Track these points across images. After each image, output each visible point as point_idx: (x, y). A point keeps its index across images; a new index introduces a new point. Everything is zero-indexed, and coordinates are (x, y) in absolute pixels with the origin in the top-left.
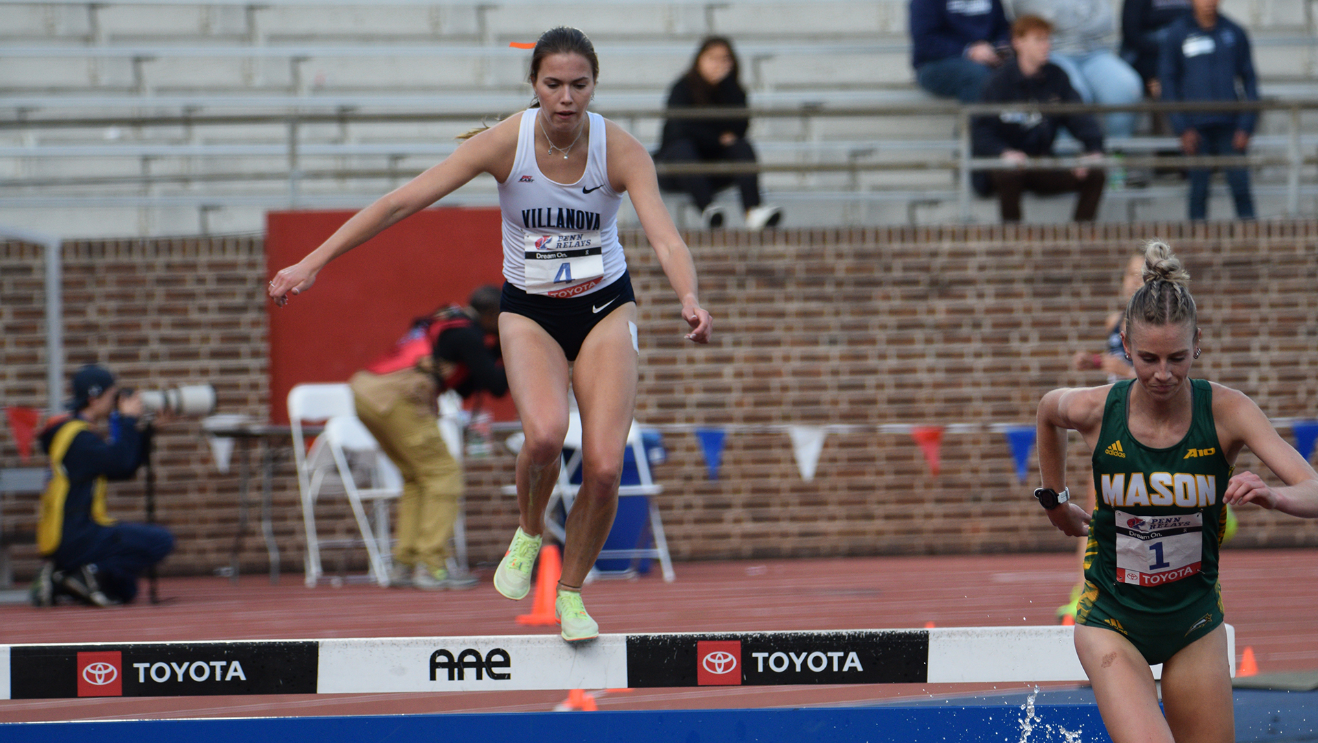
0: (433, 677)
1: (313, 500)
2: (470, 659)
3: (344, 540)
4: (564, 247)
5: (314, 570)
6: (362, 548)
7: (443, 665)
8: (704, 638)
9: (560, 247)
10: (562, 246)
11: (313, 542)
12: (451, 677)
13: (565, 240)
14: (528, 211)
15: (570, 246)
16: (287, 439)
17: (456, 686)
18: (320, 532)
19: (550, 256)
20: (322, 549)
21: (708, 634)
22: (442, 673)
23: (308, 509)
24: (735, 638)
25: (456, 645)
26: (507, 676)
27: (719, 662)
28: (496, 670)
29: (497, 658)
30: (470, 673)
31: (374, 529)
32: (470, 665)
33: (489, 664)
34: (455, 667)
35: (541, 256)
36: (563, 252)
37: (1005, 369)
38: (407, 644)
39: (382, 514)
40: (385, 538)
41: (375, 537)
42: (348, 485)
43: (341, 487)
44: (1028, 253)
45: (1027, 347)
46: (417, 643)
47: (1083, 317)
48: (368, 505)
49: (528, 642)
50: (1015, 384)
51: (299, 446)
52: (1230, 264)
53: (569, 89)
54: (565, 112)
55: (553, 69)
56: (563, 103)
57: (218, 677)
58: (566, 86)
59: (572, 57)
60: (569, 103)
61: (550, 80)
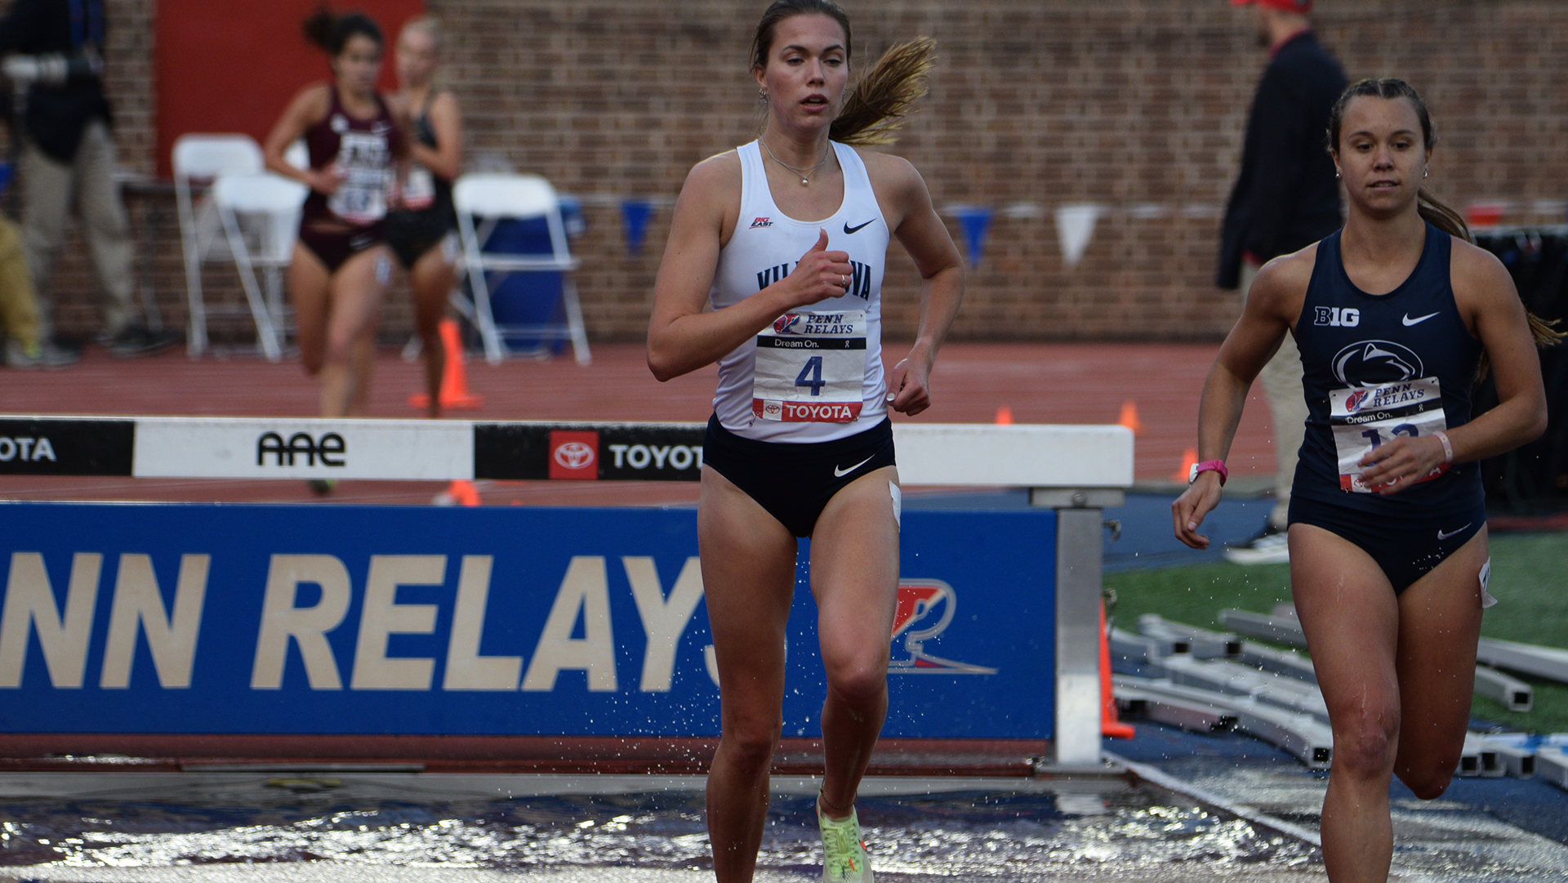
0: (260, 461)
1: (200, 262)
2: (302, 443)
3: (232, 308)
4: (816, 332)
5: (197, 339)
6: (250, 318)
7: (271, 449)
8: (557, 429)
9: (810, 332)
10: (813, 330)
11: (198, 311)
12: (280, 462)
13: (817, 321)
14: (767, 272)
15: (824, 332)
17: (286, 472)
18: (208, 298)
19: (794, 344)
20: (210, 320)
21: (563, 423)
22: (270, 458)
23: (193, 274)
24: (591, 429)
25: (286, 427)
26: (340, 464)
27: (574, 455)
28: (330, 456)
29: (332, 443)
30: (301, 458)
31: (264, 296)
32: (301, 450)
33: (322, 450)
34: (285, 451)
35: (782, 343)
36: (813, 340)
37: (957, 143)
38: (233, 426)
39: (274, 282)
40: (277, 309)
41: (267, 308)
42: (238, 249)
43: (230, 252)
44: (985, 18)
45: (982, 119)
46: (243, 425)
47: (1044, 89)
48: (259, 271)
49: (366, 426)
50: (967, 158)
51: (184, 205)
52: (1204, 35)
53: (820, 63)
54: (814, 96)
55: (795, 35)
56: (812, 83)
57: (24, 455)
58: (815, 59)
59: (821, 19)
60: (821, 83)
61: (790, 50)
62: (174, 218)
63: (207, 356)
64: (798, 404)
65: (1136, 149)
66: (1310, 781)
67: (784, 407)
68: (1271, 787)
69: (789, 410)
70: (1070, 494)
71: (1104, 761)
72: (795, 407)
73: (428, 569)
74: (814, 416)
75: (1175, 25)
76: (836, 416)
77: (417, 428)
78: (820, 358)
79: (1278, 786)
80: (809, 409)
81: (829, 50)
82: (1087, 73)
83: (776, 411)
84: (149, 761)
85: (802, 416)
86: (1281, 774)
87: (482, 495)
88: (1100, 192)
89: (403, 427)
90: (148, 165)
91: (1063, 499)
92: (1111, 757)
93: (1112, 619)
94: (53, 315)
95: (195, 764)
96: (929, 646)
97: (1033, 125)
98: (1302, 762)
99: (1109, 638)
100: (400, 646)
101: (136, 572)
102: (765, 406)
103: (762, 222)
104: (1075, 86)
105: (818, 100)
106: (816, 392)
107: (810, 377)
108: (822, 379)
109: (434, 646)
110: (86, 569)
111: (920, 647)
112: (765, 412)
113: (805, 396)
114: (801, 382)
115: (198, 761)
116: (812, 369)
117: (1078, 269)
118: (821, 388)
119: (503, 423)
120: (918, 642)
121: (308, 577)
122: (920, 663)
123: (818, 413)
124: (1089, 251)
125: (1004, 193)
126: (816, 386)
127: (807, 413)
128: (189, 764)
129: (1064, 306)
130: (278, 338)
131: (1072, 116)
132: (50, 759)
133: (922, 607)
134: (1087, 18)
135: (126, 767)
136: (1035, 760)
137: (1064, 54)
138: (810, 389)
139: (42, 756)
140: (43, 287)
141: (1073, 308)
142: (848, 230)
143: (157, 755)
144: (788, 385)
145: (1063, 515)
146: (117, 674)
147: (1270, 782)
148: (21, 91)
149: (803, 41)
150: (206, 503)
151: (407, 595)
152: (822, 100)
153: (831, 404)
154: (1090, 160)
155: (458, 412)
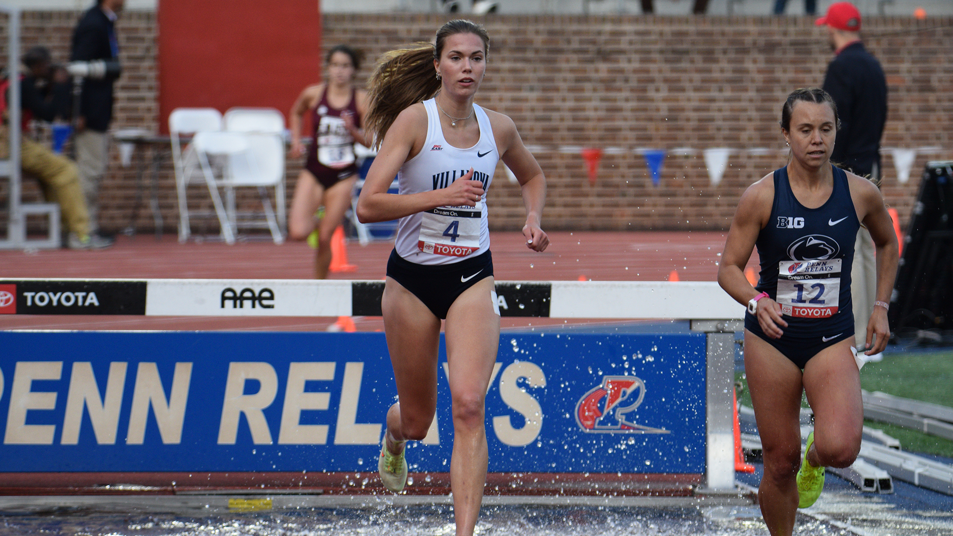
0: (223, 306)
1: (186, 184)
2: (248, 294)
3: (205, 212)
5: (184, 231)
6: (216, 218)
7: (229, 298)
11: (185, 215)
12: (235, 306)
14: (438, 175)
16: (168, 145)
17: (238, 312)
18: (190, 207)
19: (445, 213)
20: (191, 219)
22: (229, 303)
23: (181, 192)
25: (238, 285)
26: (271, 307)
28: (265, 302)
29: (266, 294)
30: (248, 304)
31: (225, 205)
32: (247, 298)
33: (260, 298)
34: (238, 299)
35: (438, 212)
36: (455, 212)
37: (645, 110)
38: (207, 284)
39: (231, 196)
40: (232, 213)
41: (226, 212)
42: (208, 176)
43: (204, 177)
44: (661, 34)
45: (659, 96)
46: (213, 283)
47: (697, 76)
48: (221, 190)
49: (287, 284)
50: (650, 119)
51: (176, 150)
52: (793, 44)
53: (469, 60)
54: (466, 79)
55: (456, 45)
56: (465, 71)
57: (80, 303)
58: (467, 58)
59: (471, 36)
60: (470, 71)
61: (453, 53)
62: (170, 157)
63: (190, 242)
64: (443, 245)
65: (754, 114)
66: (863, 499)
67: (435, 247)
68: (838, 502)
69: (438, 248)
70: (715, 323)
71: (737, 487)
72: (442, 247)
73: (324, 371)
74: (452, 253)
75: (777, 38)
76: (464, 254)
77: (318, 285)
78: (458, 222)
79: (843, 502)
80: (449, 249)
81: (475, 53)
82: (723, 68)
83: (431, 248)
84: (156, 488)
85: (445, 252)
86: (844, 495)
87: (357, 325)
88: (732, 141)
89: (309, 284)
90: (154, 125)
91: (710, 327)
92: (740, 485)
93: (740, 400)
94: (99, 217)
95: (183, 490)
96: (629, 417)
97: (690, 99)
98: (857, 487)
99: (739, 412)
100: (308, 418)
101: (148, 373)
102: (425, 245)
103: (437, 148)
104: (716, 75)
105: (468, 81)
106: (453, 240)
107: (451, 232)
108: (458, 233)
109: (329, 417)
110: (118, 371)
111: (624, 417)
112: (424, 248)
113: (448, 242)
114: (446, 234)
115: (186, 489)
116: (453, 228)
117: (719, 186)
118: (457, 238)
119: (369, 281)
120: (622, 414)
121: (251, 376)
122: (623, 427)
123: (454, 252)
124: (725, 176)
125: (673, 141)
126: (454, 237)
127: (448, 251)
128: (180, 491)
129: (710, 209)
130: (233, 229)
131: (714, 94)
132: (95, 488)
133: (625, 393)
134: (723, 34)
135: (141, 493)
136: (695, 487)
137: (709, 56)
138: (450, 238)
139: (91, 486)
140: (92, 200)
141: (715, 210)
142: (480, 156)
143: (162, 485)
144: (439, 235)
145: (710, 335)
146: (136, 436)
147: (838, 499)
148: (78, 81)
149: (461, 48)
150: (190, 331)
151: (312, 386)
152: (471, 80)
153: (461, 247)
154: (725, 119)
155: (341, 275)
